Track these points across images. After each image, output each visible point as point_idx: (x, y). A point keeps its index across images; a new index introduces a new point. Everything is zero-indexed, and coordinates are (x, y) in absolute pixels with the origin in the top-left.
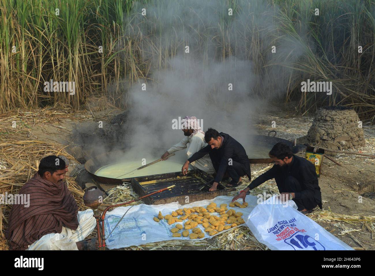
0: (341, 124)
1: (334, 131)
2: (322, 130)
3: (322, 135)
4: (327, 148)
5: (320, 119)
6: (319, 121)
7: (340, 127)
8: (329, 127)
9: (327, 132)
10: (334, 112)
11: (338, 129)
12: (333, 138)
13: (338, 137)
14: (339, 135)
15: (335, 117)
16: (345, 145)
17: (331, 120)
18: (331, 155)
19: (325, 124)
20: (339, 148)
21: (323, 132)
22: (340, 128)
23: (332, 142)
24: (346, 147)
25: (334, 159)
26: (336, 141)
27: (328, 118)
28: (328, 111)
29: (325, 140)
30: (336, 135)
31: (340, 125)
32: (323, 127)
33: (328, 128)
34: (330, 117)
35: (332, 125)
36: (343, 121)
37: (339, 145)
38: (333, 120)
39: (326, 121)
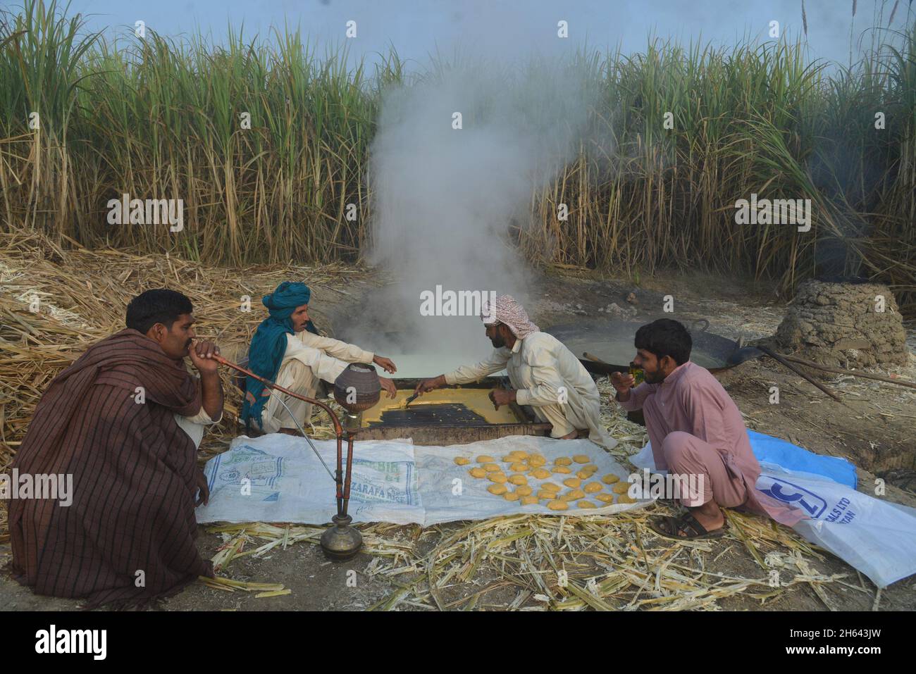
0: (851, 312)
1: (835, 327)
2: (808, 324)
3: (806, 334)
4: (814, 361)
5: (805, 301)
6: (803, 304)
7: (850, 319)
8: (822, 318)
9: (817, 328)
10: (836, 288)
11: (845, 322)
12: (830, 342)
13: (842, 340)
14: (845, 336)
15: (838, 298)
16: (857, 359)
17: (830, 304)
18: (823, 378)
19: (816, 311)
20: (842, 363)
21: (810, 328)
22: (850, 322)
23: (827, 350)
24: (859, 363)
25: (827, 387)
26: (836, 348)
27: (822, 300)
28: (824, 284)
29: (812, 345)
30: (838, 336)
31: (850, 316)
32: (810, 318)
33: (822, 320)
34: (828, 297)
35: (830, 313)
36: (857, 307)
37: (844, 357)
38: (833, 303)
39: (819, 305)
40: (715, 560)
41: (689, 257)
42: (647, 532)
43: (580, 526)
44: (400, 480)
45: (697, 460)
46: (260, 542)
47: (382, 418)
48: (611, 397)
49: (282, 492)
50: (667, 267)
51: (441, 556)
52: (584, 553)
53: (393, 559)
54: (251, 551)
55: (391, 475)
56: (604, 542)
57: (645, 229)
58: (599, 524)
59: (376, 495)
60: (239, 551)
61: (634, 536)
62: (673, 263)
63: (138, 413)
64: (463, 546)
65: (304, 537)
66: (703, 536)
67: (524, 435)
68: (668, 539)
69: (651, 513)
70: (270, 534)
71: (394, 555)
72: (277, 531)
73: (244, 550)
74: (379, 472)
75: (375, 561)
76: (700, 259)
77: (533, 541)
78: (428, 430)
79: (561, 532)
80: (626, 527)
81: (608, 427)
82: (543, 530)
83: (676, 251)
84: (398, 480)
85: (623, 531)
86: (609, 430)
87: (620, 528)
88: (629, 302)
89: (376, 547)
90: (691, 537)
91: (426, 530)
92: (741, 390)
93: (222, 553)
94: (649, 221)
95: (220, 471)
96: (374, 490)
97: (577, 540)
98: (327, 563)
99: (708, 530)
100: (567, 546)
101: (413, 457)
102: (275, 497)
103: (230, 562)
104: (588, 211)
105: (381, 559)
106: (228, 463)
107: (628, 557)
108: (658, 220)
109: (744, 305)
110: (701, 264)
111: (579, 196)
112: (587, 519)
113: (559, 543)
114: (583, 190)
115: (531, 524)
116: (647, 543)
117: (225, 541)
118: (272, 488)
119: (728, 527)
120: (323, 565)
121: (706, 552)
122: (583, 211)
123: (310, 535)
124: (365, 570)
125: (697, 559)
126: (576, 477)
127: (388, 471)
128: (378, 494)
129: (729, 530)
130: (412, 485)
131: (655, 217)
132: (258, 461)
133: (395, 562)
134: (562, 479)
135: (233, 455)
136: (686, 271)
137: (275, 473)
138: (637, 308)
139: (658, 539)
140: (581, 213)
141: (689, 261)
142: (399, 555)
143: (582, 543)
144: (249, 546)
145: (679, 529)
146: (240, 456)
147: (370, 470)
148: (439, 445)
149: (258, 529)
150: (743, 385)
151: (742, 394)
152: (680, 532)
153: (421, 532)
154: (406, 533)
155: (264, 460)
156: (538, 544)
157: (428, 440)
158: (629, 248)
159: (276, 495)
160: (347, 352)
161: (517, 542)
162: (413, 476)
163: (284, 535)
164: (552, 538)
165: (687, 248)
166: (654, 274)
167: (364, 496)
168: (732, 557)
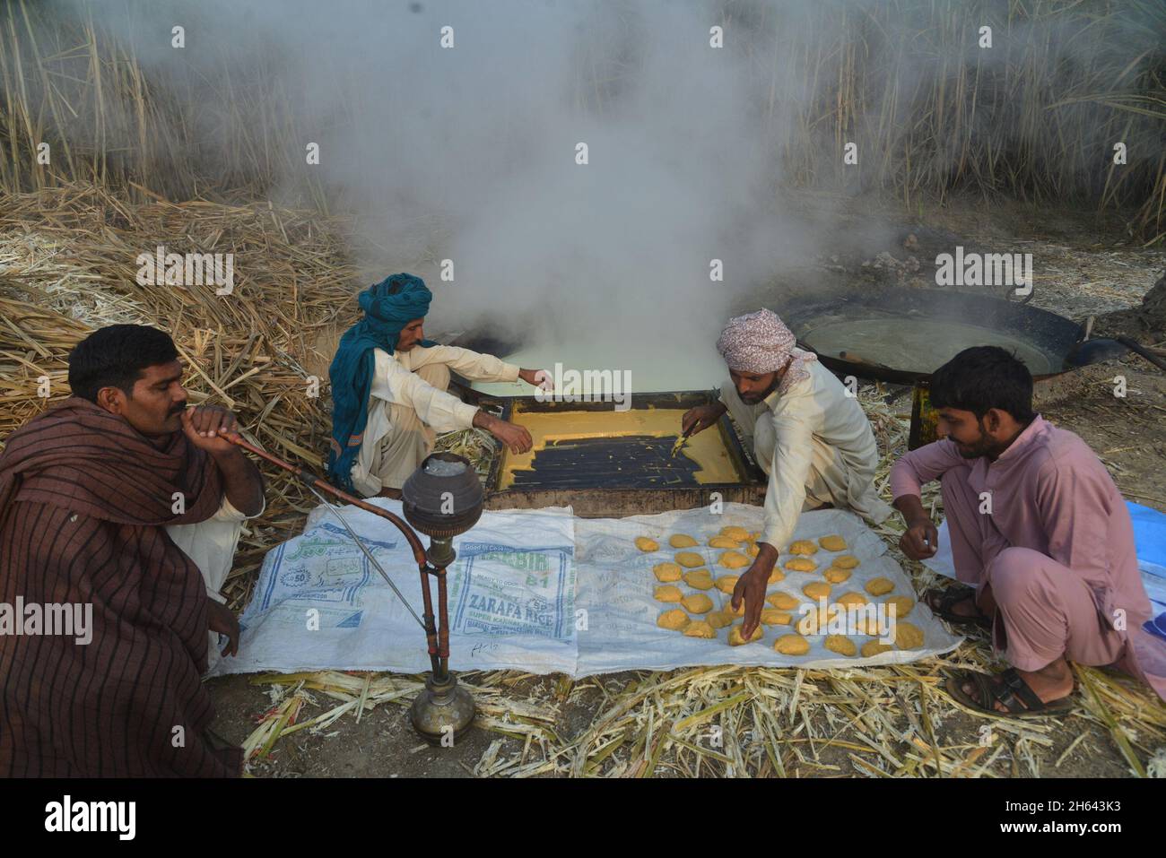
40: (1058, 764)
41: (996, 175)
42: (940, 698)
43: (827, 684)
44: (548, 585)
45: (1052, 603)
46: (326, 703)
47: (534, 463)
48: (881, 422)
49: (366, 613)
50: (963, 191)
51: (597, 742)
52: (832, 742)
53: (523, 743)
54: (310, 722)
55: (535, 574)
56: (867, 720)
57: (935, 137)
58: (859, 682)
59: (508, 615)
60: (292, 722)
61: (918, 708)
62: (971, 185)
63: (84, 547)
64: (635, 723)
65: (391, 696)
66: (1038, 712)
67: (743, 502)
68: (976, 713)
69: (947, 663)
70: (341, 688)
71: (525, 735)
72: (352, 684)
73: (299, 720)
74: (517, 571)
75: (495, 747)
76: (1013, 177)
77: (749, 713)
78: (596, 494)
79: (796, 697)
80: (905, 689)
81: (876, 478)
82: (767, 692)
83: (977, 168)
84: (545, 582)
85: (898, 696)
86: (878, 485)
87: (894, 690)
88: (908, 248)
89: (499, 716)
90: (1017, 713)
91: (580, 682)
92: (1086, 406)
93: (263, 728)
94: (940, 125)
95: (282, 570)
96: (506, 607)
97: (822, 712)
98: (422, 747)
99: (1044, 700)
100: (805, 727)
101: (572, 537)
102: (355, 620)
103: (277, 741)
104: (850, 112)
105: (505, 741)
106: (295, 557)
107: (908, 755)
108: (954, 122)
109: (1079, 249)
110: (1015, 186)
111: (838, 90)
112: (841, 674)
113: (792, 720)
114: (845, 82)
115: (748, 683)
116: (940, 723)
117: (273, 701)
118: (352, 604)
119: (1079, 695)
120: (414, 751)
121: (1040, 745)
122: (844, 113)
123: (400, 693)
124: (477, 766)
125: (1027, 762)
126: (823, 579)
127: (531, 567)
128: (511, 614)
129: (1082, 702)
130: (566, 593)
131: (949, 118)
132: (337, 556)
133: (526, 751)
134: (801, 583)
135: (303, 545)
136: (991, 196)
137: (361, 576)
138: (919, 259)
139: (959, 714)
140: (840, 116)
141: (996, 182)
142: (533, 737)
143: (831, 718)
144: (309, 711)
145: (996, 699)
146: (311, 547)
147: (503, 569)
148: (613, 516)
149: (324, 680)
150: (1089, 397)
151: (1089, 414)
152: (997, 705)
153: (573, 687)
154: (548, 686)
155: (344, 555)
156: (757, 720)
157: (597, 508)
158: (908, 165)
159: (357, 617)
160: (479, 367)
161: (723, 716)
162: (568, 576)
163: (361, 690)
164: (781, 707)
165: (995, 163)
166: (944, 201)
167: (489, 618)
168: (1087, 758)
